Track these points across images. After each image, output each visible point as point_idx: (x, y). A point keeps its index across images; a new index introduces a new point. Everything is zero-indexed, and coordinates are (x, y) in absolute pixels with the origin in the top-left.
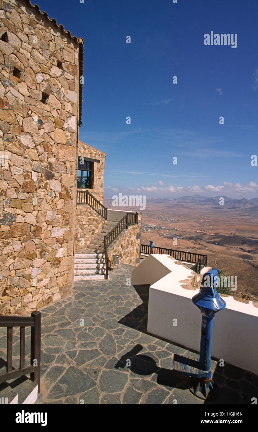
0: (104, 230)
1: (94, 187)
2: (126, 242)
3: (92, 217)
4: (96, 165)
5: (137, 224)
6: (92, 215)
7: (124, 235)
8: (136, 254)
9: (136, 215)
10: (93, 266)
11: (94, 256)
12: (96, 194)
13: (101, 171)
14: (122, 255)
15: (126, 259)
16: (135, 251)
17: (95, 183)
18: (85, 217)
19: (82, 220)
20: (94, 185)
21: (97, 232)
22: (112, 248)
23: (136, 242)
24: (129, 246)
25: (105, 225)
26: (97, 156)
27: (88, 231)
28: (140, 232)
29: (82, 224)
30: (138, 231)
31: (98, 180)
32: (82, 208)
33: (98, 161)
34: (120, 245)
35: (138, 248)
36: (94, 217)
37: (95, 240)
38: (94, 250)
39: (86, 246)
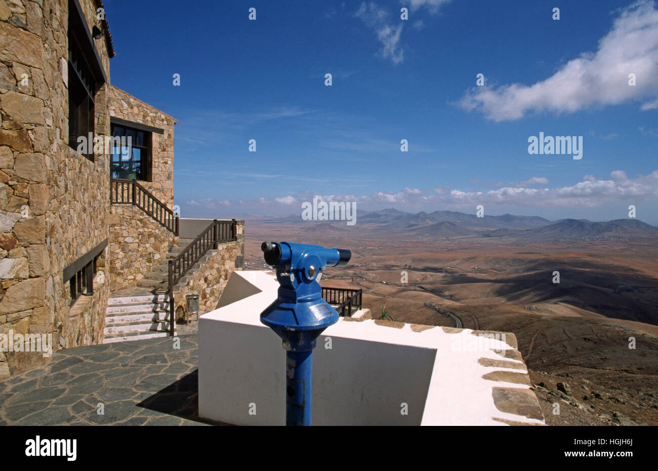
0: (171, 254)
1: (153, 177)
2: (214, 272)
3: (146, 230)
4: (155, 137)
5: (236, 240)
6: (145, 225)
7: (209, 259)
9: (233, 224)
10: (144, 317)
11: (149, 299)
12: (158, 191)
13: (167, 149)
14: (208, 296)
17: (154, 171)
18: (132, 229)
19: (124, 235)
20: (153, 175)
21: (157, 256)
22: (186, 284)
24: (221, 280)
25: (175, 245)
26: (158, 122)
27: (139, 255)
28: (241, 255)
29: (125, 242)
30: (237, 252)
31: (161, 165)
32: (123, 211)
33: (161, 131)
34: (203, 279)
36: (150, 230)
37: (154, 271)
38: (151, 290)
39: (135, 283)
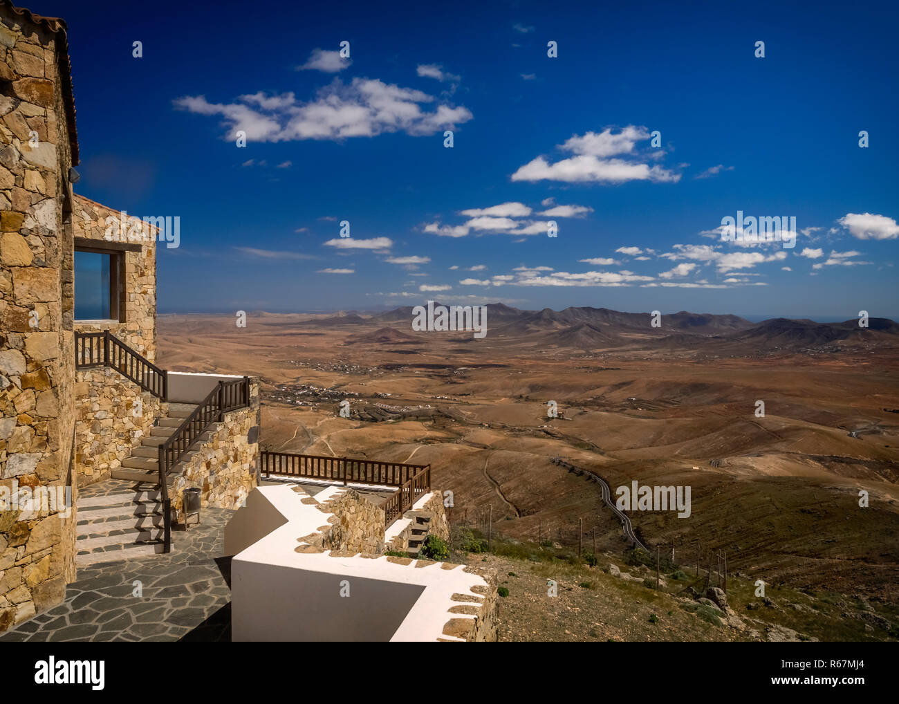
0: (159, 429)
1: (127, 316)
2: (220, 453)
3: (123, 398)
4: (130, 258)
5: (249, 406)
6: (122, 392)
7: (212, 437)
8: (250, 479)
9: (245, 384)
12: (133, 336)
13: (146, 273)
14: (211, 487)
15: (222, 496)
16: (247, 474)
17: (129, 305)
18: (104, 400)
19: (95, 409)
20: (128, 312)
21: (138, 434)
23: (248, 451)
24: (229, 463)
25: (162, 416)
27: (114, 434)
28: (257, 425)
29: (96, 418)
30: (250, 422)
31: (139, 297)
32: (93, 377)
33: (137, 249)
34: (204, 464)
35: (254, 464)
36: (128, 398)
37: (134, 455)
38: (132, 484)
39: (110, 474)
